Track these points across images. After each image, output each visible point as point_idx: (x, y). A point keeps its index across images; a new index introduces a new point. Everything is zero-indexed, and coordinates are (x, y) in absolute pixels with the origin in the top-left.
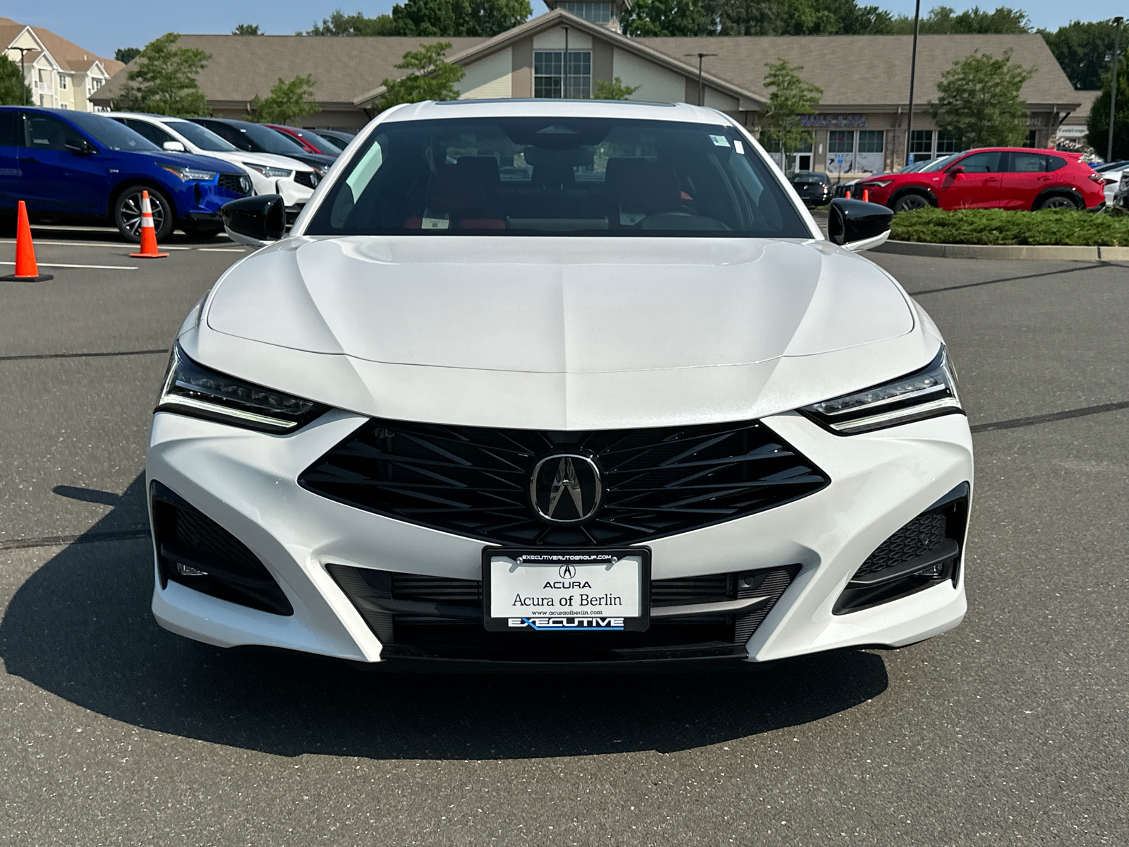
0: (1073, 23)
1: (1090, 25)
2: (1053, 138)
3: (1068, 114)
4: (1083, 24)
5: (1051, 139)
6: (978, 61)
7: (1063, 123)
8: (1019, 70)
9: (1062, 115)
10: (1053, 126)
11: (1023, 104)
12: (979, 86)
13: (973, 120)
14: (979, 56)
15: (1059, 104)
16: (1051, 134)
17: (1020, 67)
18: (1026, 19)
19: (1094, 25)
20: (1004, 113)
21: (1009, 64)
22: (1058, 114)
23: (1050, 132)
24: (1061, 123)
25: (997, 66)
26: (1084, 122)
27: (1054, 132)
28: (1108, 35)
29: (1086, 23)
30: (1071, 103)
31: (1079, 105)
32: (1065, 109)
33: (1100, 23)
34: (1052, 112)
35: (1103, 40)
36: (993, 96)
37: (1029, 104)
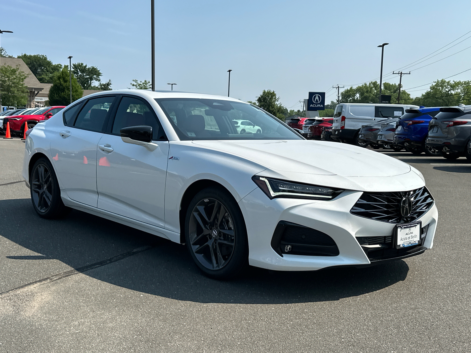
0: (23, 55)
1: (30, 56)
2: (33, 101)
3: (38, 92)
4: (28, 55)
5: (32, 102)
6: (6, 68)
7: (37, 95)
8: (23, 74)
9: (36, 92)
10: (33, 97)
11: (26, 87)
12: (7, 79)
13: (6, 93)
14: (6, 67)
15: (35, 88)
16: (32, 100)
17: (23, 72)
18: (5, 51)
19: (32, 56)
20: (19, 91)
21: (19, 71)
22: (34, 92)
23: (32, 99)
24: (36, 96)
25: (14, 71)
26: (47, 96)
27: (33, 99)
28: (39, 61)
29: (29, 55)
30: (40, 88)
31: (43, 89)
32: (37, 90)
33: (35, 56)
34: (32, 91)
35: (37, 63)
36: (13, 83)
37: (29, 88)
